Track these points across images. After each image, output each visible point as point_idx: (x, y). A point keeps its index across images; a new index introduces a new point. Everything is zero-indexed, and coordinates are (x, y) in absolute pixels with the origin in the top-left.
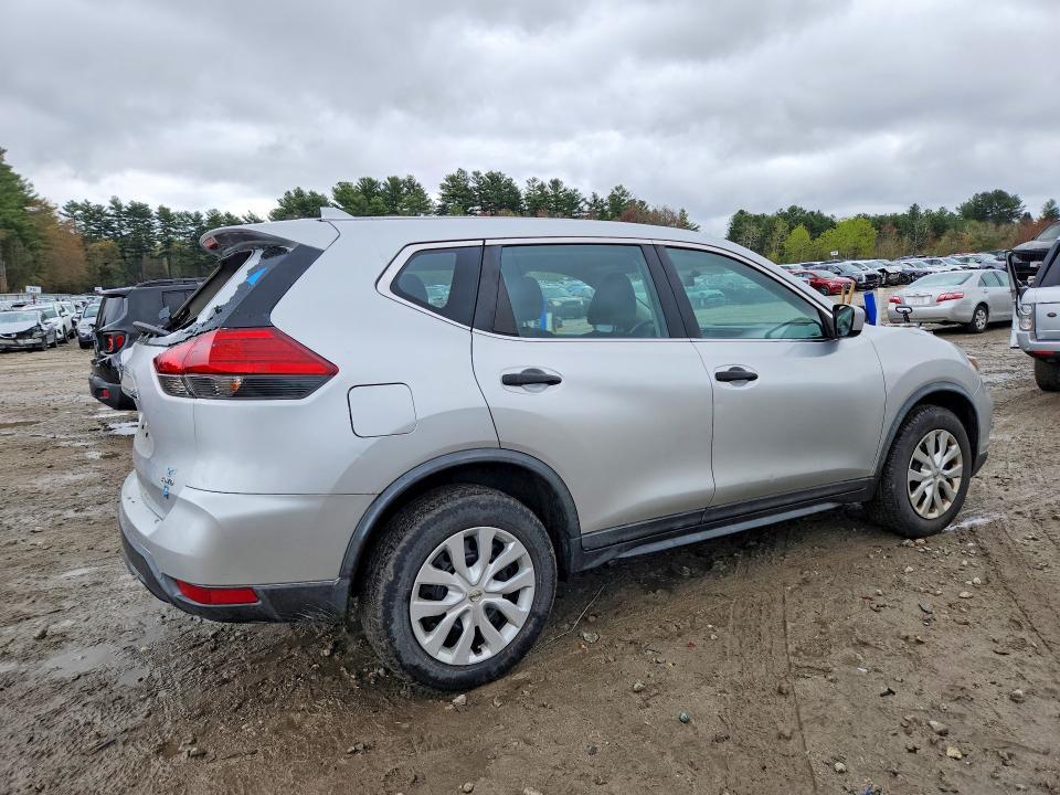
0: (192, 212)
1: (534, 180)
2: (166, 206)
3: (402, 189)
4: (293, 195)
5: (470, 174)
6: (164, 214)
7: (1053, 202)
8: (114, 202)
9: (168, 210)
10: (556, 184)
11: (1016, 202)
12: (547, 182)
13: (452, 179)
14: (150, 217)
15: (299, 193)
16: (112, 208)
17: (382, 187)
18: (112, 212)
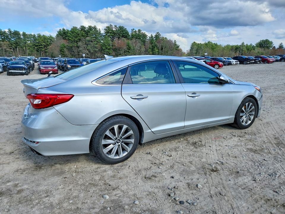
0: (33, 34)
1: (134, 29)
2: (25, 32)
3: (92, 30)
4: (62, 30)
5: (114, 26)
6: (24, 34)
7: (282, 43)
8: (9, 30)
9: (25, 33)
10: (139, 31)
11: (272, 43)
12: (137, 30)
13: (108, 27)
14: (20, 35)
15: (64, 30)
16: (8, 32)
17: (87, 29)
18: (9, 33)
